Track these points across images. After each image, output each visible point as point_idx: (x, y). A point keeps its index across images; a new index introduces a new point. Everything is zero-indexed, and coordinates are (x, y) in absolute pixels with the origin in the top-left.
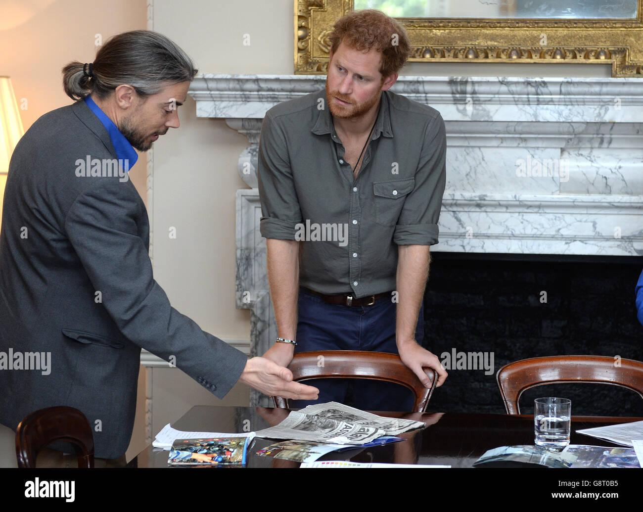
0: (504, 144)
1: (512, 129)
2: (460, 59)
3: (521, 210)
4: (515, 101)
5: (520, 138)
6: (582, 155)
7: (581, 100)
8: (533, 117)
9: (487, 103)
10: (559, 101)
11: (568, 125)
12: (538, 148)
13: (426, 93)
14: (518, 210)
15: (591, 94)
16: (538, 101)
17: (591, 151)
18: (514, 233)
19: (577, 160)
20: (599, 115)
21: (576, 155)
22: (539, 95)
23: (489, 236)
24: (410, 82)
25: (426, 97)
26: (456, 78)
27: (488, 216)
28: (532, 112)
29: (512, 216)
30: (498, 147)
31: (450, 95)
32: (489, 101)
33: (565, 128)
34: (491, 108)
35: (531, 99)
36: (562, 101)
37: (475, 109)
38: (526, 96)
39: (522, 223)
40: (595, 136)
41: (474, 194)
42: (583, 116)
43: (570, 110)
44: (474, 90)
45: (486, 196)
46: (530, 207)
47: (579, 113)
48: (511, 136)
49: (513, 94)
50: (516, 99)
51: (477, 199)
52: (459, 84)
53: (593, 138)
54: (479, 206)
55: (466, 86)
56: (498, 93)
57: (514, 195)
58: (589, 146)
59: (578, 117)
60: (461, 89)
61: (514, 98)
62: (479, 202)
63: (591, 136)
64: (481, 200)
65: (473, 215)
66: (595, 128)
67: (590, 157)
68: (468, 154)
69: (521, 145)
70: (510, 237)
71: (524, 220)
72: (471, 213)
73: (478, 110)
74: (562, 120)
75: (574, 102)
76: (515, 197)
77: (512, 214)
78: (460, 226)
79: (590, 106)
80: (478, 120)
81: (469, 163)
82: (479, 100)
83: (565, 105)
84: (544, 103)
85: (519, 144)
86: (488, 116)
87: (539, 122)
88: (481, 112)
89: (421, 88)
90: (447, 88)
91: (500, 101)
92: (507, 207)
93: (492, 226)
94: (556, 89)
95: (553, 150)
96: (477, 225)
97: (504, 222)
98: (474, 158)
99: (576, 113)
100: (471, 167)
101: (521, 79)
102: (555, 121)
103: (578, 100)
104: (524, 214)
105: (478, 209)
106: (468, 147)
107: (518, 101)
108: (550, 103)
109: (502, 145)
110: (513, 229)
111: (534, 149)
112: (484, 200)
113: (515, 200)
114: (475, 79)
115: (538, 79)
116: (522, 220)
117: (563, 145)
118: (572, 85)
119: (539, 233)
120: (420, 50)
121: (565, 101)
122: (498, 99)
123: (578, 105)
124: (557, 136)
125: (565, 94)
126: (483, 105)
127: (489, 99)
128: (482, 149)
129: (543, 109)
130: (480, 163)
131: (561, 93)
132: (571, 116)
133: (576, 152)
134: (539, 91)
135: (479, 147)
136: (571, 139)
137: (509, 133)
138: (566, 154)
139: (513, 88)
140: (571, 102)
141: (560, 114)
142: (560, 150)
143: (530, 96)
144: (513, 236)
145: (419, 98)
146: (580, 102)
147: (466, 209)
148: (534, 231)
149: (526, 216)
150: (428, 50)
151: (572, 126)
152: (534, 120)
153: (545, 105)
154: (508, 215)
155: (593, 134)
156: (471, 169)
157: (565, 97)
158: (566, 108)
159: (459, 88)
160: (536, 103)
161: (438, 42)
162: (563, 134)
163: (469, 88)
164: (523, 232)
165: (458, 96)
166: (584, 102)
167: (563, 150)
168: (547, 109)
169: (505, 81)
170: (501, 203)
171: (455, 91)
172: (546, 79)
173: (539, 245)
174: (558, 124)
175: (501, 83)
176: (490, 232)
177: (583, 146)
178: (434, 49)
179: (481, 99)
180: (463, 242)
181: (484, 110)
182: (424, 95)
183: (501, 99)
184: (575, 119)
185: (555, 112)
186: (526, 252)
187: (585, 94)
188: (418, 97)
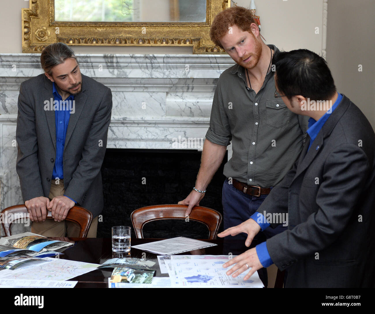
0: (136, 90)
1: (139, 82)
2: (112, 44)
3: (146, 125)
4: (140, 67)
5: (144, 87)
6: (178, 96)
7: (175, 66)
8: (150, 75)
9: (125, 68)
10: (163, 67)
11: (169, 79)
12: (154, 92)
13: (92, 63)
14: (144, 125)
15: (180, 63)
16: (152, 67)
17: (183, 94)
18: (142, 138)
19: (175, 98)
20: (185, 74)
21: (174, 95)
22: (153, 64)
23: (129, 140)
24: (83, 57)
25: (92, 65)
26: (107, 55)
27: (128, 129)
28: (149, 73)
29: (141, 129)
30: (132, 91)
31: (105, 64)
32: (126, 67)
33: (168, 81)
34: (127, 71)
35: (148, 66)
36: (165, 67)
37: (119, 71)
38: (145, 64)
39: (146, 132)
40: (184, 85)
41: (120, 117)
42: (176, 75)
43: (169, 71)
44: (118, 61)
45: (126, 118)
46: (150, 124)
47: (174, 73)
48: (139, 85)
49: (138, 63)
50: (140, 66)
51: (122, 119)
52: (109, 58)
53: (183, 87)
54: (123, 123)
55: (113, 59)
56: (130, 63)
57: (141, 118)
58: (182, 91)
59: (174, 75)
60: (110, 61)
61: (139, 65)
62: (123, 121)
63: (182, 85)
64: (124, 120)
65: (120, 128)
66: (184, 81)
67: (182, 97)
68: (116, 95)
69: (145, 91)
70: (140, 140)
71: (148, 131)
72: (119, 127)
73: (120, 72)
74: (165, 77)
75: (171, 67)
76: (142, 118)
77: (141, 128)
78: (113, 134)
79: (180, 70)
80: (120, 77)
81: (117, 100)
82: (121, 67)
83: (166, 69)
84: (155, 68)
85: (144, 90)
86: (126, 75)
87: (153, 78)
88: (122, 73)
89: (89, 60)
90: (103, 60)
91: (132, 67)
92: (138, 124)
93: (130, 134)
94: (161, 60)
95: (162, 93)
96: (122, 134)
97: (137, 132)
98: (120, 98)
99: (173, 73)
100: (118, 102)
101: (142, 56)
102: (161, 77)
103: (174, 66)
104: (147, 128)
105: (122, 125)
106: (116, 91)
107: (141, 67)
108: (159, 68)
109: (134, 90)
110: (141, 136)
111: (152, 93)
112: (126, 120)
113: (142, 120)
114: (118, 55)
115: (151, 55)
116: (146, 131)
117: (167, 90)
118: (169, 58)
119: (155, 138)
120: (90, 39)
121: (167, 67)
122: (130, 66)
123: (174, 69)
124: (164, 86)
125: (166, 63)
126: (123, 69)
127: (126, 66)
128: (124, 93)
129: (155, 71)
130: (123, 100)
131: (164, 63)
132: (170, 75)
133: (175, 94)
134: (152, 62)
135: (123, 92)
136: (172, 87)
137: (137, 84)
138: (169, 95)
139: (138, 60)
140: (170, 67)
141: (164, 74)
142: (165, 93)
143: (148, 64)
144: (142, 140)
145: (89, 66)
146: (175, 67)
147: (116, 125)
148: (153, 137)
149: (149, 129)
150: (94, 39)
151: (171, 80)
152: (150, 77)
153: (156, 69)
154: (139, 128)
155: (183, 84)
156: (118, 104)
157: (166, 65)
158: (167, 70)
159: (109, 60)
160: (151, 68)
161: (100, 35)
162: (167, 84)
163: (115, 60)
164: (147, 137)
165: (109, 64)
166: (177, 68)
167: (167, 93)
168: (157, 71)
169: (134, 56)
170: (135, 122)
171: (107, 62)
172: (156, 55)
173: (156, 144)
174: (164, 79)
175: (132, 57)
176: (129, 137)
177: (178, 91)
178: (98, 39)
179: (121, 66)
180: (115, 143)
181: (124, 72)
182: (91, 64)
183: (132, 66)
184: (172, 77)
185: (161, 73)
186: (149, 148)
187: (177, 63)
188: (87, 65)
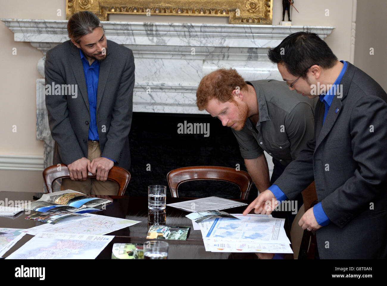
0: (174, 57)
1: (177, 49)
2: (152, 13)
3: (183, 91)
4: (178, 35)
5: (182, 54)
6: (214, 63)
7: (212, 35)
8: (187, 44)
9: (164, 36)
10: (200, 36)
11: (206, 48)
12: (191, 59)
13: (133, 31)
14: (181, 91)
15: (217, 32)
16: (190, 35)
17: (219, 62)
18: (179, 103)
19: (211, 66)
20: (221, 43)
21: (211, 63)
22: (191, 32)
23: (167, 104)
24: (124, 25)
25: (132, 32)
27: (166, 94)
28: (187, 41)
29: (178, 94)
30: (171, 59)
31: (145, 32)
32: (165, 35)
33: (204, 49)
34: (166, 39)
35: (186, 35)
36: (202, 36)
37: (158, 39)
38: (183, 33)
39: (183, 98)
40: (220, 54)
41: (158, 83)
42: (213, 43)
43: (206, 40)
45: (164, 84)
46: (187, 89)
47: (211, 42)
48: (177, 53)
49: (177, 32)
50: (179, 34)
51: (160, 85)
52: (149, 26)
53: (219, 55)
54: (161, 89)
56: (169, 31)
57: (179, 84)
58: (218, 59)
59: (210, 44)
61: (177, 34)
62: (161, 87)
63: (218, 54)
64: (162, 86)
65: (158, 93)
66: (220, 49)
67: (218, 64)
68: (155, 62)
69: (183, 58)
70: (177, 105)
71: (185, 96)
72: (157, 93)
73: (159, 39)
74: (202, 45)
75: (208, 36)
76: (180, 84)
77: (178, 93)
78: (152, 99)
79: (217, 39)
80: (159, 45)
81: (156, 67)
82: (160, 35)
83: (203, 38)
84: (193, 37)
85: (181, 57)
86: (164, 43)
87: (190, 46)
88: (161, 41)
89: (129, 28)
90: (143, 28)
91: (170, 35)
92: (176, 89)
93: (168, 99)
94: (199, 29)
95: (199, 61)
96: (160, 99)
97: (174, 97)
98: (159, 64)
99: (209, 42)
100: (157, 69)
101: (181, 24)
102: (198, 45)
103: (210, 35)
104: (185, 93)
105: (161, 91)
106: (155, 58)
107: (179, 35)
108: (196, 37)
109: (173, 58)
110: (178, 101)
111: (189, 60)
112: (164, 86)
113: (179, 86)
114: (157, 24)
115: (189, 24)
116: (183, 96)
117: (204, 58)
118: (206, 28)
119: (192, 103)
120: (131, 8)
121: (204, 36)
122: (169, 34)
123: (210, 38)
124: (201, 54)
125: (203, 32)
126: (162, 37)
127: (165, 34)
128: (163, 60)
129: (192, 39)
130: (162, 67)
131: (201, 32)
132: (207, 43)
133: (211, 62)
134: (190, 30)
135: (161, 59)
136: (208, 55)
137: (176, 52)
138: (206, 63)
139: (177, 29)
140: (206, 36)
141: (201, 42)
142: (202, 61)
143: (186, 33)
144: (179, 105)
145: (129, 33)
147: (155, 90)
148: (190, 102)
149: (186, 95)
150: (135, 8)
151: (208, 48)
152: (188, 45)
153: (194, 37)
154: (176, 94)
155: (219, 53)
156: (157, 70)
157: (204, 34)
158: (204, 39)
159: (149, 28)
160: (189, 37)
161: (141, 4)
162: (203, 52)
163: (154, 28)
164: (184, 102)
165: (149, 32)
166: (213, 36)
167: (204, 61)
168: (195, 40)
169: (173, 25)
170: (173, 87)
171: (147, 30)
172: (193, 24)
173: (192, 109)
174: (201, 47)
175: (171, 26)
176: (167, 102)
177: (215, 59)
178: (138, 8)
179: (161, 34)
180: (153, 107)
181: (163, 40)
182: (131, 31)
183: (171, 34)
184: (209, 45)
185: (198, 41)
186: (186, 112)
187: (213, 32)
188: (128, 32)
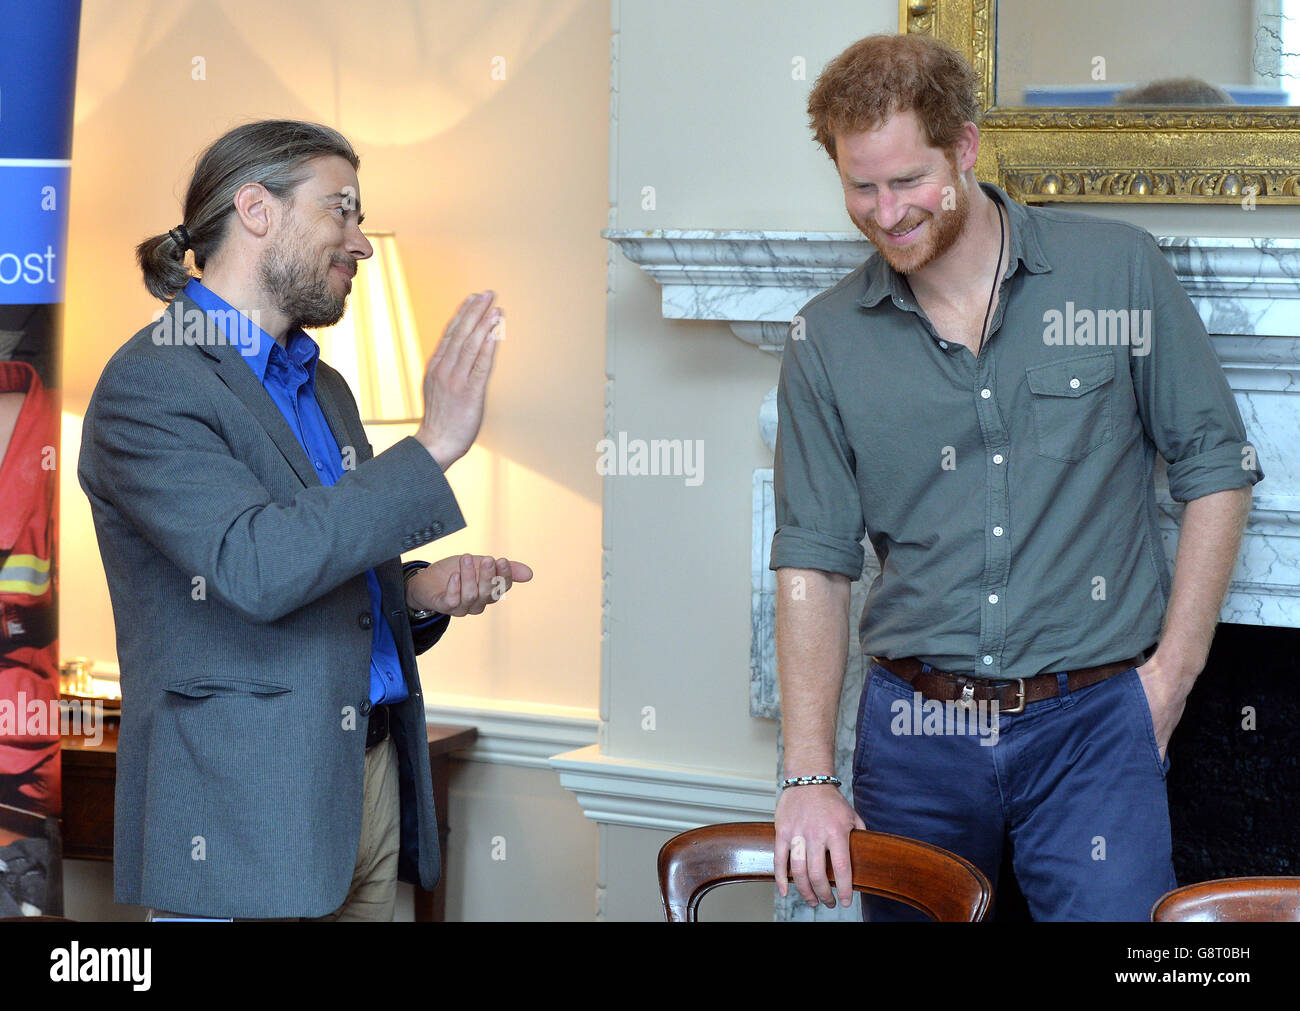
2: (1207, 197)
9: (1241, 295)
26: (1164, 240)
30: (1287, 392)
32: (1246, 290)
34: (1251, 306)
37: (1219, 307)
44: (1208, 267)
49: (1292, 276)
52: (1173, 253)
55: (1189, 258)
56: (1260, 274)
60: (1178, 264)
73: (1223, 310)
80: (1225, 332)
82: (1224, 290)
86: (1245, 323)
88: (1229, 315)
91: (1268, 291)
109: (1292, 388)
122: (1262, 287)
126: (1234, 301)
127: (1244, 286)
135: (1246, 392)
139: (1291, 263)
163: (1196, 262)
169: (1270, 246)
175: (1263, 251)
178: (1154, 175)
179: (1227, 286)
181: (1237, 311)
183: (1270, 287)
